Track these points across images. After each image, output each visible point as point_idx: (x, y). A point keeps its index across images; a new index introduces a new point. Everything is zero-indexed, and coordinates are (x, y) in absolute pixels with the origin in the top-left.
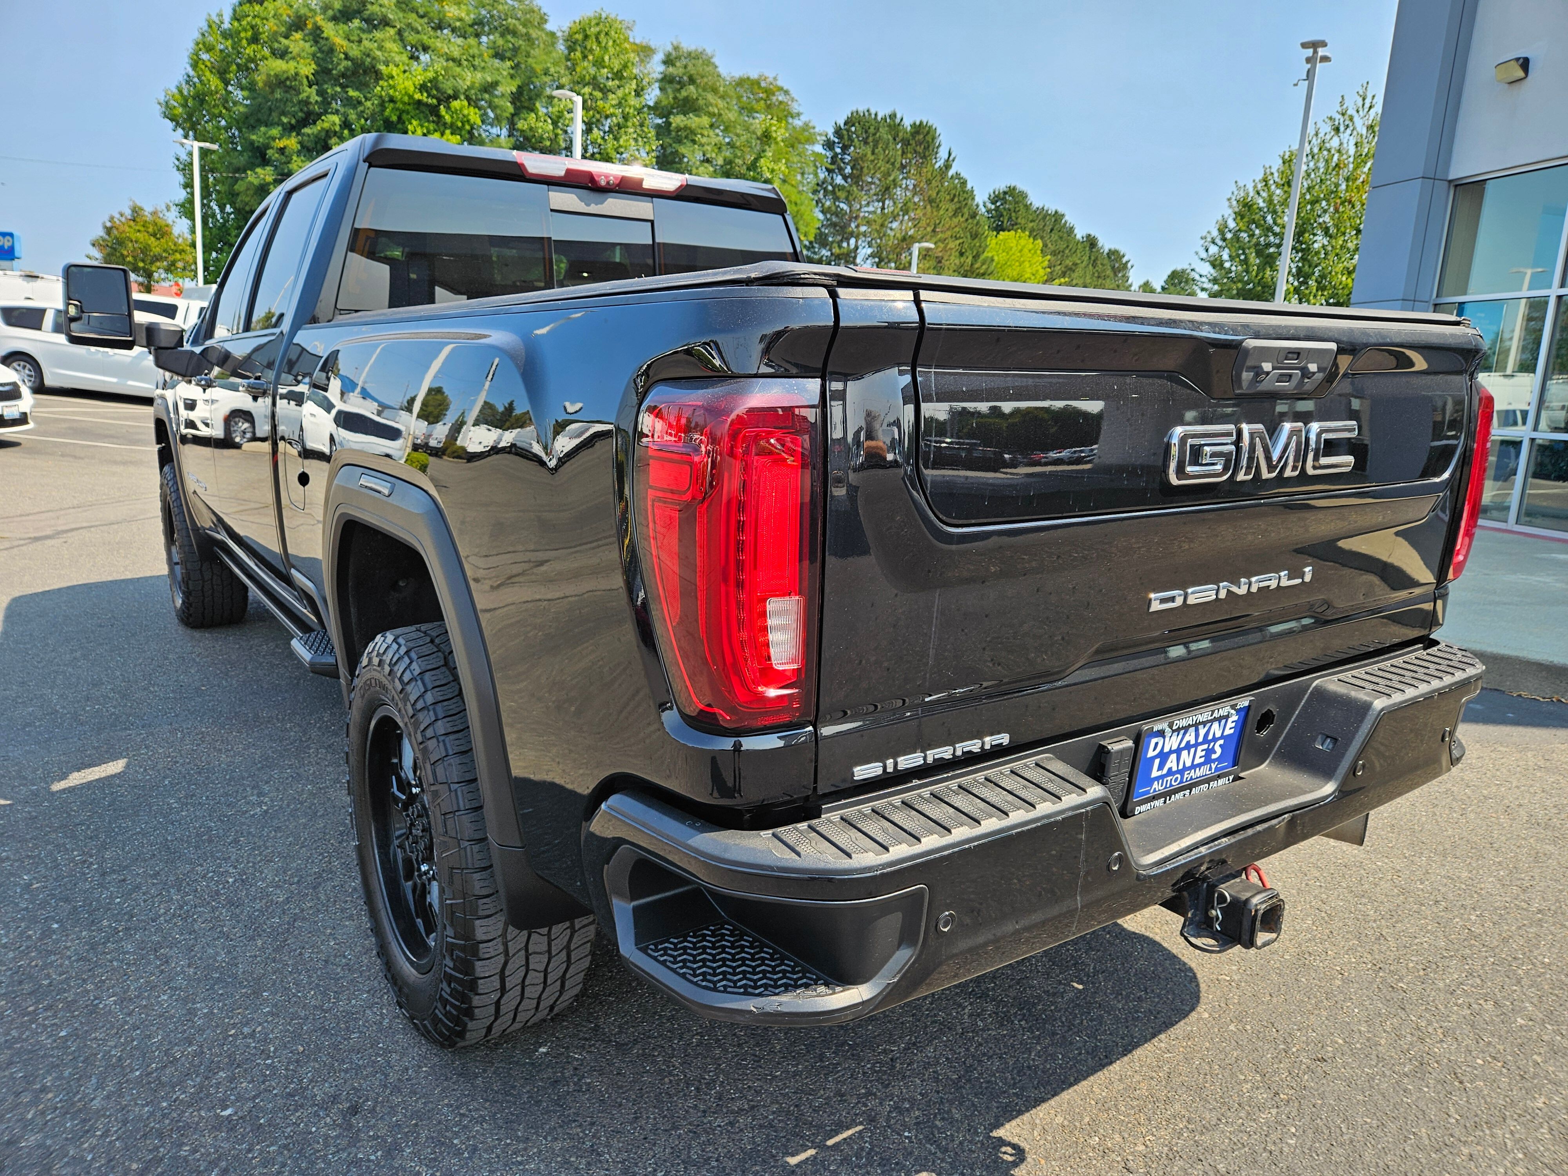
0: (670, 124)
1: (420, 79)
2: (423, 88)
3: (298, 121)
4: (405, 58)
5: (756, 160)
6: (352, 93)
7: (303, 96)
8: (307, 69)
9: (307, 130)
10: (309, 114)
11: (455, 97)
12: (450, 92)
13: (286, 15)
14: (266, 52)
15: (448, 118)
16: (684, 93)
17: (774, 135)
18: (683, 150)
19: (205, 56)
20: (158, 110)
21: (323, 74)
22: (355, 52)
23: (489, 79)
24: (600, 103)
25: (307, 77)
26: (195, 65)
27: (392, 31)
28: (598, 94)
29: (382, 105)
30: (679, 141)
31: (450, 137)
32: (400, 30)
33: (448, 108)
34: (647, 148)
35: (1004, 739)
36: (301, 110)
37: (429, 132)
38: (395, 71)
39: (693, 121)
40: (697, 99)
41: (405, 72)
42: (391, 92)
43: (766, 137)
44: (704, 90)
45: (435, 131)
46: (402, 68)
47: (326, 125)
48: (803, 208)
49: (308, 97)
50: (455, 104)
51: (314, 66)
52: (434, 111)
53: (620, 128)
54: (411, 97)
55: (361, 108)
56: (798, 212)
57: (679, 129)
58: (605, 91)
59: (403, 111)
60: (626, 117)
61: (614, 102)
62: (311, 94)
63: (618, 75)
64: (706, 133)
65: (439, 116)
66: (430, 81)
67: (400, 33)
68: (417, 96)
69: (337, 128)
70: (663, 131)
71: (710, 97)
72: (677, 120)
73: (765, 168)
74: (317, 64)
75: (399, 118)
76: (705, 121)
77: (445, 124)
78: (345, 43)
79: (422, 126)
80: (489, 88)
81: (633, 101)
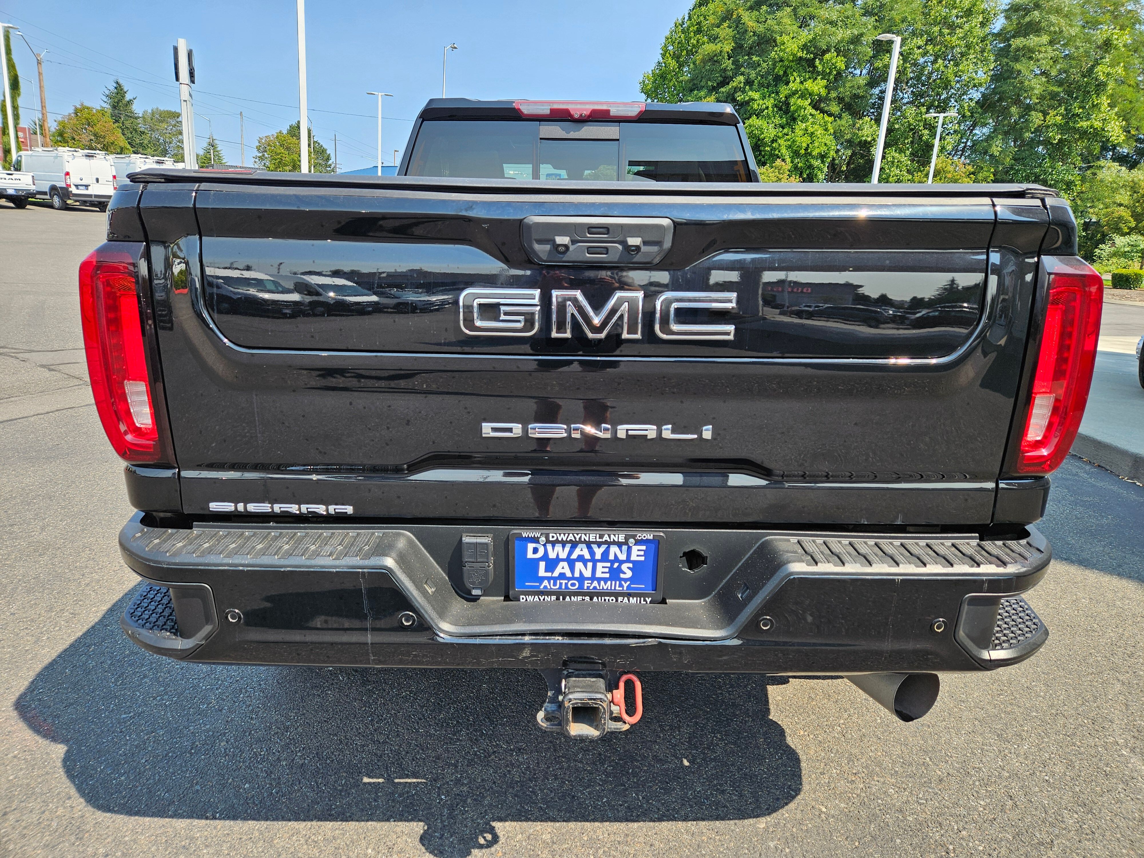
0: (1010, 46)
1: (803, 41)
2: (805, 47)
3: (718, 84)
4: (795, 28)
5: (1093, 66)
6: (755, 58)
7: (723, 66)
8: (728, 47)
9: (722, 90)
10: (726, 78)
11: (828, 51)
12: (824, 47)
13: (721, 10)
14: (705, 39)
15: (820, 68)
16: (1027, 19)
17: (1115, 42)
18: (1018, 66)
19: (671, 48)
20: (639, 87)
21: (738, 48)
22: (761, 29)
23: (856, 33)
24: (948, 37)
25: (728, 53)
26: (663, 56)
27: (789, 9)
28: (946, 31)
29: (774, 65)
30: (1017, 60)
31: (820, 81)
32: (795, 8)
33: (821, 60)
34: (985, 69)
35: (349, 510)
36: (721, 76)
37: (805, 80)
38: (785, 38)
39: (1033, 41)
40: (1040, 22)
41: (793, 38)
42: (781, 54)
43: (1107, 45)
44: (1048, 13)
45: (810, 78)
46: (791, 35)
47: (735, 84)
48: (1137, 105)
49: (727, 66)
50: (827, 56)
51: (733, 44)
52: (811, 63)
53: (962, 56)
54: (794, 55)
55: (759, 69)
56: (1131, 109)
57: (1018, 49)
58: (952, 27)
59: (788, 67)
60: (968, 46)
61: (961, 35)
62: (728, 64)
63: (969, 13)
64: (1043, 49)
65: (815, 67)
66: (810, 41)
67: (795, 10)
68: (800, 54)
69: (742, 85)
70: (1002, 53)
71: (1053, 18)
72: (1018, 42)
73: (1100, 73)
74: (736, 43)
75: (785, 72)
76: (1045, 39)
77: (818, 72)
78: (755, 24)
79: (800, 76)
80: (856, 40)
81: (979, 32)
